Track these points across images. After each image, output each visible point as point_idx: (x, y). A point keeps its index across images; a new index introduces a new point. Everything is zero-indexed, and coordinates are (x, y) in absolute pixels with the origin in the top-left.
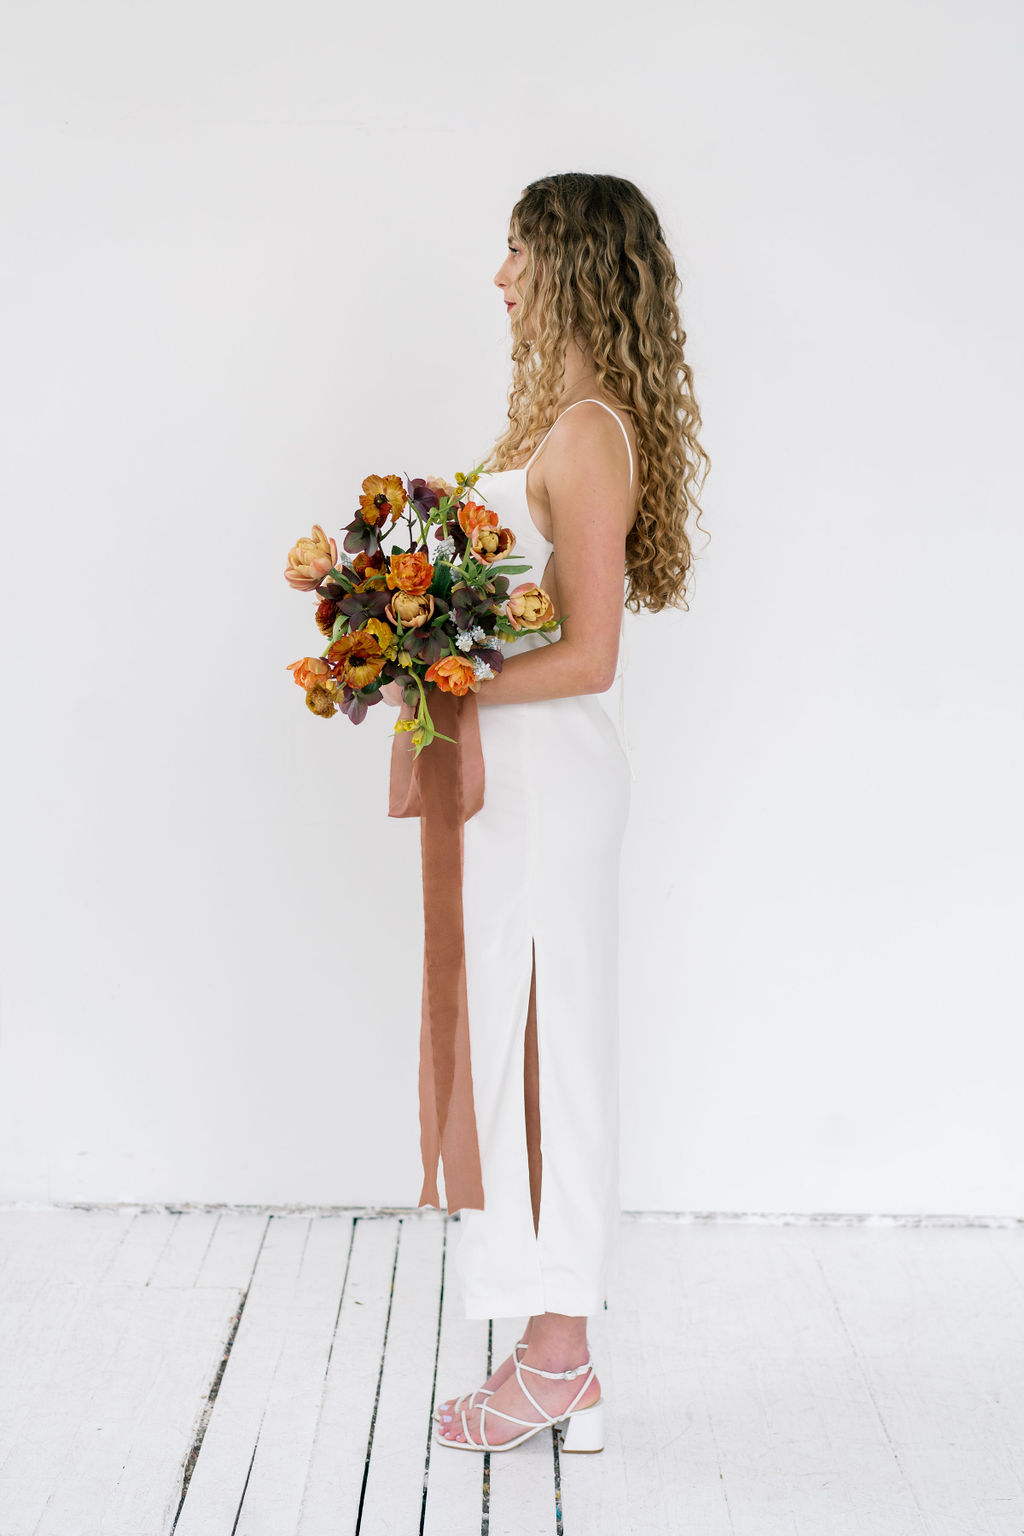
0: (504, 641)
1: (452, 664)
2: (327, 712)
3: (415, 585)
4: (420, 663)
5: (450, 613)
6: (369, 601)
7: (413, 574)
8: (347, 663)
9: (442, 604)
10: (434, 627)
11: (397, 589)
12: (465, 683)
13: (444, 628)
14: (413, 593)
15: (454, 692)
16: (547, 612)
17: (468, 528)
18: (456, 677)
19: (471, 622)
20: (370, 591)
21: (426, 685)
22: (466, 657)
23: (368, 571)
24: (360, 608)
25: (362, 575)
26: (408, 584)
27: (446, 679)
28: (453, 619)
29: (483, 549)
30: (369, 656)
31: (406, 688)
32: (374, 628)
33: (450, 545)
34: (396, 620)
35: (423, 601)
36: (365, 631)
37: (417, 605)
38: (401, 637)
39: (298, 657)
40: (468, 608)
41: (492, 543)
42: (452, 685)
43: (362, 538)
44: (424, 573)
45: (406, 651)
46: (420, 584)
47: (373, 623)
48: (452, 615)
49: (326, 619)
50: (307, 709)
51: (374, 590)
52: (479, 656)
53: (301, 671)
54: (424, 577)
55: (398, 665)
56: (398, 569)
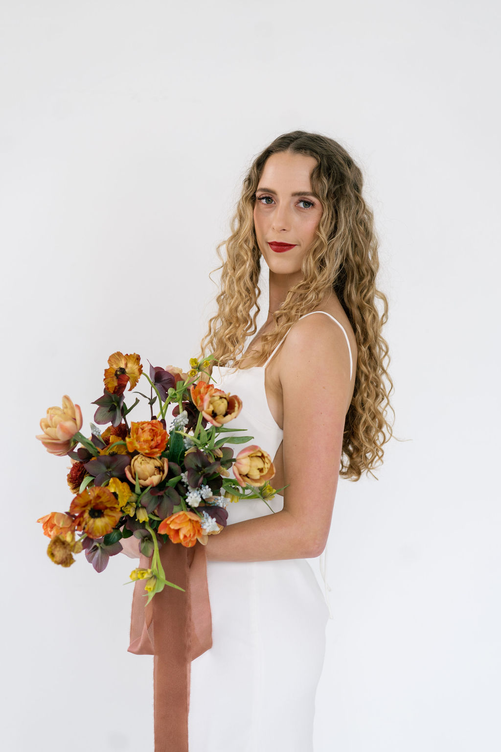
0: (229, 500)
1: (182, 518)
2: (67, 562)
3: (151, 448)
4: (156, 519)
5: (182, 474)
6: (111, 463)
7: (150, 438)
8: (86, 515)
9: (176, 467)
10: (168, 487)
11: (136, 453)
12: (194, 535)
13: (177, 488)
14: (150, 456)
15: (184, 544)
16: (268, 471)
17: (199, 402)
18: (186, 530)
19: (200, 481)
20: (113, 455)
21: (160, 537)
22: (195, 513)
23: (112, 438)
24: (104, 469)
25: (107, 442)
26: (145, 447)
27: (177, 532)
28: (185, 480)
29: (213, 412)
30: (106, 508)
31: (143, 541)
32: (115, 486)
33: (184, 417)
34: (135, 479)
35: (158, 463)
36: (107, 487)
37: (153, 467)
38: (139, 495)
39: (47, 512)
40: (199, 469)
41: (222, 406)
42: (181, 536)
43: (109, 411)
44: (159, 438)
45: (144, 507)
46: (156, 447)
47: (114, 482)
48: (184, 477)
49: (75, 480)
50: (48, 560)
51: (116, 454)
52: (206, 512)
53: (49, 523)
54: (159, 442)
55: (136, 520)
56: (137, 434)
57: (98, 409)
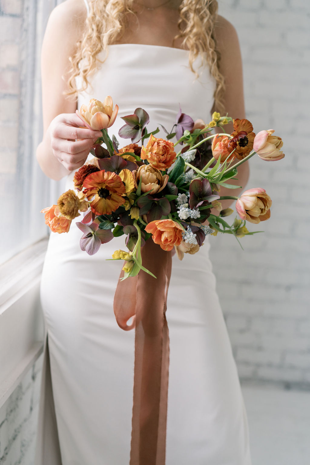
1: (169, 224)
18: (168, 235)
21: (145, 236)
22: (181, 223)
26: (155, 159)
27: (161, 233)
35: (160, 177)
38: (138, 196)
42: (163, 239)
43: (133, 129)
52: (190, 227)
54: (168, 159)
55: (129, 215)
56: (152, 146)
57: (125, 126)
